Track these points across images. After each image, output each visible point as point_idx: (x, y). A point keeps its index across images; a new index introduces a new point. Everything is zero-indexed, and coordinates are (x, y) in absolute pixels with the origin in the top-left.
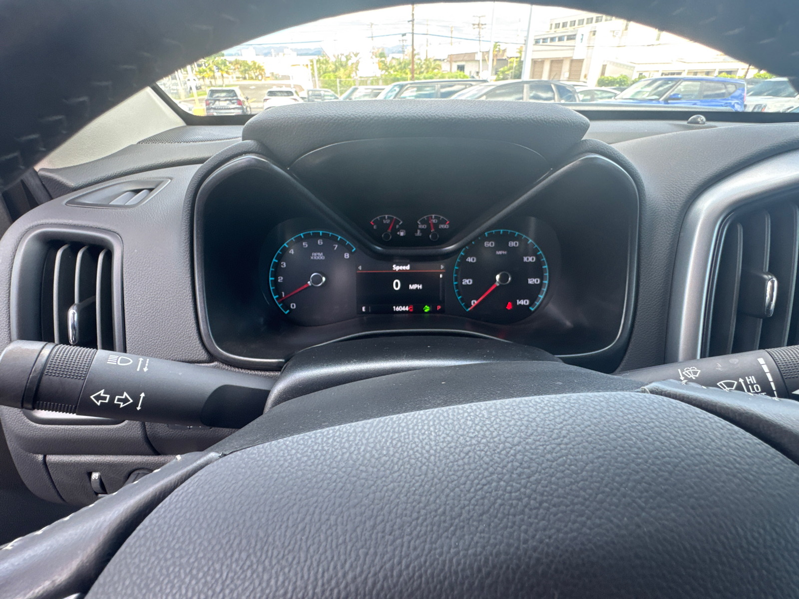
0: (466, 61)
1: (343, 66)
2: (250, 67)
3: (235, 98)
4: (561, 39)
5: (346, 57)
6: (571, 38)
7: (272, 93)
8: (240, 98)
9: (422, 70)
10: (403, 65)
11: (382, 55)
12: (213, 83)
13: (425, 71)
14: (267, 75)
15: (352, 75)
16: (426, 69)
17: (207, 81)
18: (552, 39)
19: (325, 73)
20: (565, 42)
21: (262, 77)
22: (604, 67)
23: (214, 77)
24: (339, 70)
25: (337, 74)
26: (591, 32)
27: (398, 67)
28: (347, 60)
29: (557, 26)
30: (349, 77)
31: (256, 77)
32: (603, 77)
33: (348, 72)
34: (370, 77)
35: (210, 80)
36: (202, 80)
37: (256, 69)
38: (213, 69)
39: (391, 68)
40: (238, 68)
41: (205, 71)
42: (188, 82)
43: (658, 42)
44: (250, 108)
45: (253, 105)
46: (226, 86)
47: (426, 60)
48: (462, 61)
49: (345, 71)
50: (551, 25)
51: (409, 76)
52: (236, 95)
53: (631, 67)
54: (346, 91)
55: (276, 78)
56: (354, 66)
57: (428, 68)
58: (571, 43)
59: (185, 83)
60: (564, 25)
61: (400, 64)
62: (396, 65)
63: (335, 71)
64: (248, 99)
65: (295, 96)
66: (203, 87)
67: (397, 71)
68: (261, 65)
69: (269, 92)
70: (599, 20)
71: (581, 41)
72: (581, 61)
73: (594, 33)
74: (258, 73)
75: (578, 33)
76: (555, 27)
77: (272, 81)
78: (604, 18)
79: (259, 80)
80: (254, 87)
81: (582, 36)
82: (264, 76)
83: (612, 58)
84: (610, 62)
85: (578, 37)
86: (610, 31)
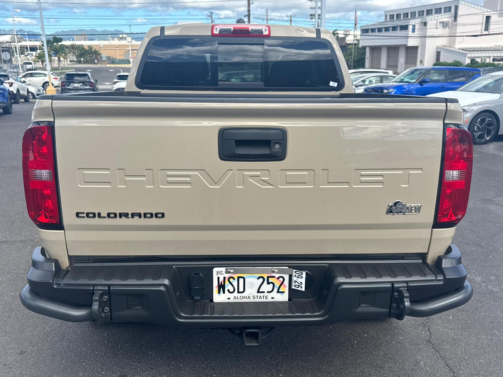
2: (86, 51)
4: (394, 28)
6: (405, 28)
7: (121, 77)
18: (387, 29)
20: (398, 32)
22: (438, 54)
26: (422, 23)
29: (392, 17)
40: (75, 52)
43: (486, 33)
50: (386, 16)
53: (463, 54)
58: (403, 33)
60: (398, 16)
68: (97, 50)
69: (119, 76)
70: (429, 12)
71: (414, 30)
72: (416, 48)
73: (425, 24)
74: (94, 57)
75: (410, 24)
76: (390, 18)
77: (108, 65)
78: (434, 11)
79: (95, 63)
80: (111, 70)
81: (414, 26)
82: (100, 61)
83: (445, 46)
84: (444, 49)
85: (410, 27)
86: (440, 22)
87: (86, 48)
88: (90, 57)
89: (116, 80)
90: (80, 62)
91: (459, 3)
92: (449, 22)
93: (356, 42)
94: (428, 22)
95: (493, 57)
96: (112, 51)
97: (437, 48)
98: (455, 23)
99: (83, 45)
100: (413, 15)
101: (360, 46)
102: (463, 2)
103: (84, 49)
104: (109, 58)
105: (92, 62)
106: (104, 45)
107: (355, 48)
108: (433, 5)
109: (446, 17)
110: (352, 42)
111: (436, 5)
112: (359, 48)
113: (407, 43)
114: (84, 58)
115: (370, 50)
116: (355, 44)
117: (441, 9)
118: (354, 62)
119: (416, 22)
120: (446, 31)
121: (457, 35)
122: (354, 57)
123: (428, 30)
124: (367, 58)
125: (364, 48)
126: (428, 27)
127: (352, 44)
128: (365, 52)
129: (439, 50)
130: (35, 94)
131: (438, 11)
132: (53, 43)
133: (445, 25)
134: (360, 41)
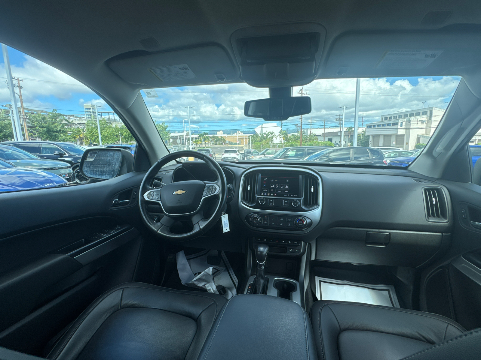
0: (333, 136)
1: (265, 139)
2: (219, 139)
3: (209, 153)
4: (388, 125)
5: (267, 135)
6: (396, 124)
7: (226, 152)
8: (211, 153)
9: (307, 140)
10: (296, 138)
11: (286, 134)
12: (201, 146)
13: (309, 141)
14: (227, 143)
15: (269, 143)
16: (309, 140)
17: (198, 146)
18: (383, 125)
19: (255, 142)
20: (392, 127)
21: (224, 144)
22: (419, 139)
23: (202, 144)
24: (263, 140)
25: (261, 142)
26: (407, 121)
27: (293, 139)
28: (267, 136)
29: (386, 119)
30: (268, 144)
31: (221, 143)
32: (419, 144)
33: (267, 141)
34: (278, 144)
35: (199, 145)
36: (196, 145)
37: (222, 140)
38: (202, 140)
39: (290, 139)
40: (214, 140)
41: (198, 141)
42: (189, 146)
44: (215, 158)
45: (217, 156)
46: (207, 147)
47: (310, 135)
48: (331, 136)
49: (266, 141)
50: (382, 118)
51: (299, 143)
52: (210, 152)
54: (263, 150)
55: (231, 144)
56: (271, 139)
57: (310, 140)
58: (395, 127)
59: (188, 146)
60: (390, 118)
61: (295, 138)
62: (293, 138)
63: (260, 141)
64: (215, 154)
65: (238, 153)
66: (196, 148)
67: (293, 141)
68: (224, 138)
69: (225, 151)
70: (412, 115)
71: (402, 125)
72: (403, 136)
73: (410, 122)
74: (223, 142)
75: (399, 121)
76: (385, 119)
77: (228, 146)
78: (421, 114)
79: (223, 145)
80: (219, 148)
81: (402, 123)
82: (225, 143)
83: (423, 134)
84: (423, 136)
85: (399, 124)
86: (420, 121)
87: (220, 138)
88: (221, 142)
89: (223, 153)
90: (216, 144)
91: (433, 109)
92: (426, 120)
93: (363, 133)
94: (411, 121)
95: (478, 140)
96: (231, 139)
97: (418, 135)
98: (430, 121)
99: (218, 137)
100: (400, 117)
101: (366, 135)
102: (436, 109)
103: (218, 138)
104: (229, 142)
105: (221, 144)
106: (228, 136)
107: (362, 136)
108: (414, 111)
109: (424, 118)
110: (361, 133)
111: (416, 111)
112: (365, 136)
113: (397, 133)
114: (218, 142)
115: (372, 137)
116: (363, 134)
117: (420, 113)
118: (362, 143)
119: (404, 121)
120: (424, 125)
121: (431, 127)
122: (362, 141)
123: (411, 125)
124: (370, 142)
125: (368, 136)
126: (411, 123)
127: (361, 134)
128: (369, 138)
129: (419, 137)
130: (185, 160)
131: (418, 114)
132: (204, 135)
133: (423, 122)
134: (366, 132)
